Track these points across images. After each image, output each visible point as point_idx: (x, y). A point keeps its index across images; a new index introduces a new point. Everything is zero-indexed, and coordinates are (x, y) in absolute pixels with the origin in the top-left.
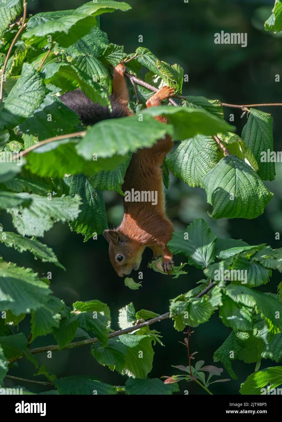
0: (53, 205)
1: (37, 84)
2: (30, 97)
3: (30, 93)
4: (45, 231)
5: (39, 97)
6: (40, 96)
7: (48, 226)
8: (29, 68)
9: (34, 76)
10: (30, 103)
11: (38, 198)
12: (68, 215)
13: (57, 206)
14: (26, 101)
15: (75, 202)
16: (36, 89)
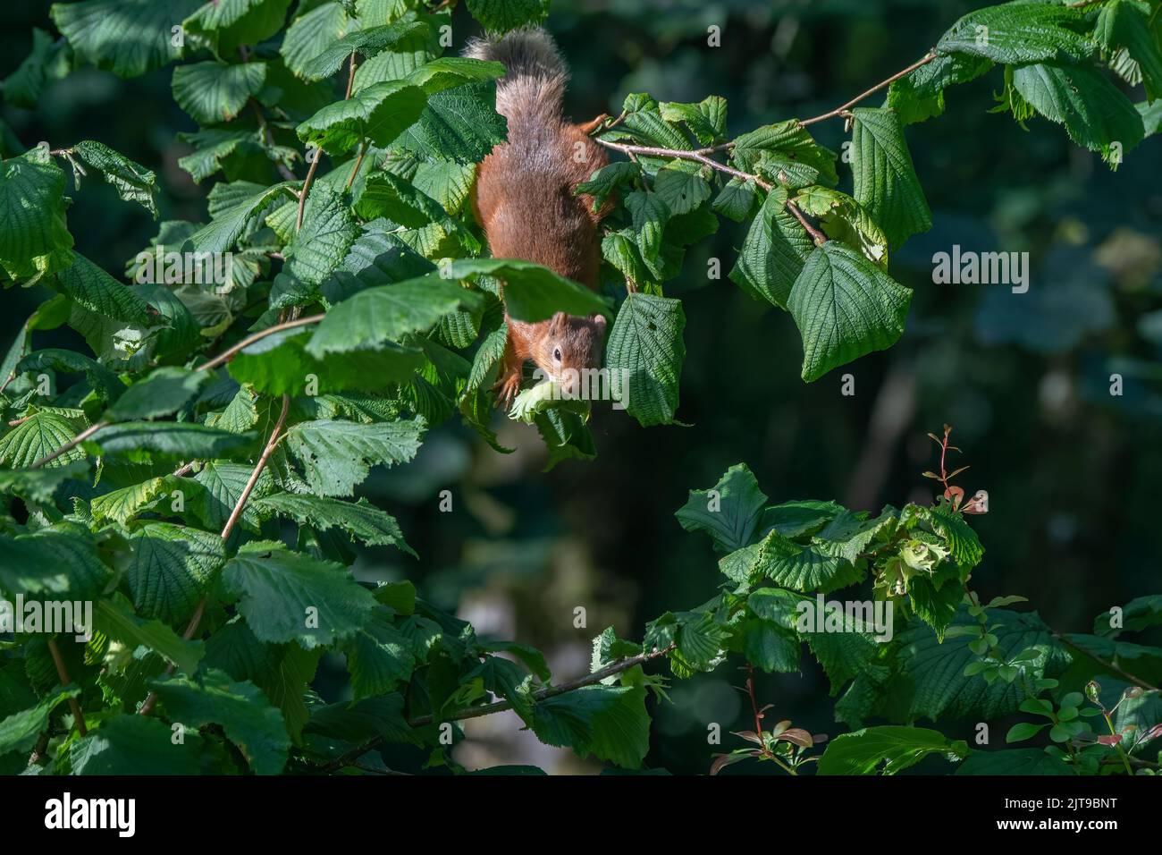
0: (372, 437)
1: (339, 218)
2: (325, 244)
3: (326, 236)
4: (355, 485)
5: (342, 244)
6: (343, 241)
7: (359, 475)
8: (324, 189)
9: (333, 205)
10: (326, 256)
11: (349, 425)
12: (399, 453)
13: (380, 438)
14: (318, 253)
15: (415, 429)
16: (337, 228)
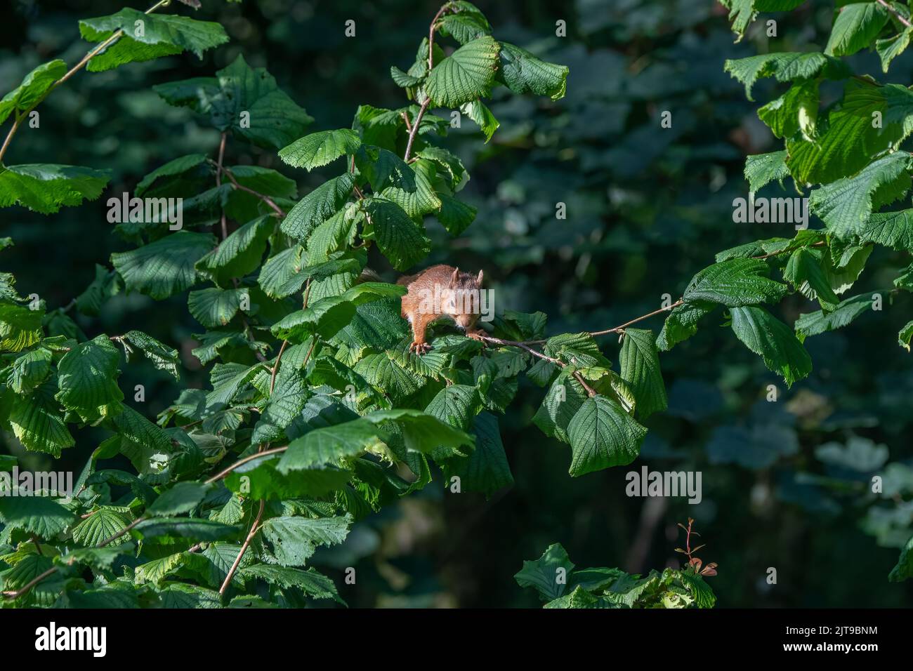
0: (318, 527)
1: (298, 386)
2: (288, 402)
3: (289, 397)
4: (306, 559)
5: (299, 402)
6: (300, 400)
7: (309, 552)
9: (294, 377)
10: (289, 410)
11: (303, 520)
12: (335, 537)
13: (323, 528)
14: (284, 408)
15: (345, 522)
16: (296, 392)
